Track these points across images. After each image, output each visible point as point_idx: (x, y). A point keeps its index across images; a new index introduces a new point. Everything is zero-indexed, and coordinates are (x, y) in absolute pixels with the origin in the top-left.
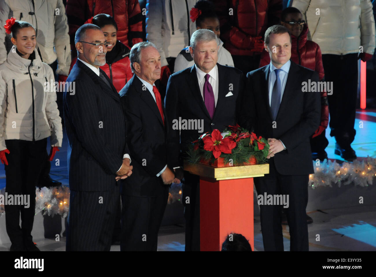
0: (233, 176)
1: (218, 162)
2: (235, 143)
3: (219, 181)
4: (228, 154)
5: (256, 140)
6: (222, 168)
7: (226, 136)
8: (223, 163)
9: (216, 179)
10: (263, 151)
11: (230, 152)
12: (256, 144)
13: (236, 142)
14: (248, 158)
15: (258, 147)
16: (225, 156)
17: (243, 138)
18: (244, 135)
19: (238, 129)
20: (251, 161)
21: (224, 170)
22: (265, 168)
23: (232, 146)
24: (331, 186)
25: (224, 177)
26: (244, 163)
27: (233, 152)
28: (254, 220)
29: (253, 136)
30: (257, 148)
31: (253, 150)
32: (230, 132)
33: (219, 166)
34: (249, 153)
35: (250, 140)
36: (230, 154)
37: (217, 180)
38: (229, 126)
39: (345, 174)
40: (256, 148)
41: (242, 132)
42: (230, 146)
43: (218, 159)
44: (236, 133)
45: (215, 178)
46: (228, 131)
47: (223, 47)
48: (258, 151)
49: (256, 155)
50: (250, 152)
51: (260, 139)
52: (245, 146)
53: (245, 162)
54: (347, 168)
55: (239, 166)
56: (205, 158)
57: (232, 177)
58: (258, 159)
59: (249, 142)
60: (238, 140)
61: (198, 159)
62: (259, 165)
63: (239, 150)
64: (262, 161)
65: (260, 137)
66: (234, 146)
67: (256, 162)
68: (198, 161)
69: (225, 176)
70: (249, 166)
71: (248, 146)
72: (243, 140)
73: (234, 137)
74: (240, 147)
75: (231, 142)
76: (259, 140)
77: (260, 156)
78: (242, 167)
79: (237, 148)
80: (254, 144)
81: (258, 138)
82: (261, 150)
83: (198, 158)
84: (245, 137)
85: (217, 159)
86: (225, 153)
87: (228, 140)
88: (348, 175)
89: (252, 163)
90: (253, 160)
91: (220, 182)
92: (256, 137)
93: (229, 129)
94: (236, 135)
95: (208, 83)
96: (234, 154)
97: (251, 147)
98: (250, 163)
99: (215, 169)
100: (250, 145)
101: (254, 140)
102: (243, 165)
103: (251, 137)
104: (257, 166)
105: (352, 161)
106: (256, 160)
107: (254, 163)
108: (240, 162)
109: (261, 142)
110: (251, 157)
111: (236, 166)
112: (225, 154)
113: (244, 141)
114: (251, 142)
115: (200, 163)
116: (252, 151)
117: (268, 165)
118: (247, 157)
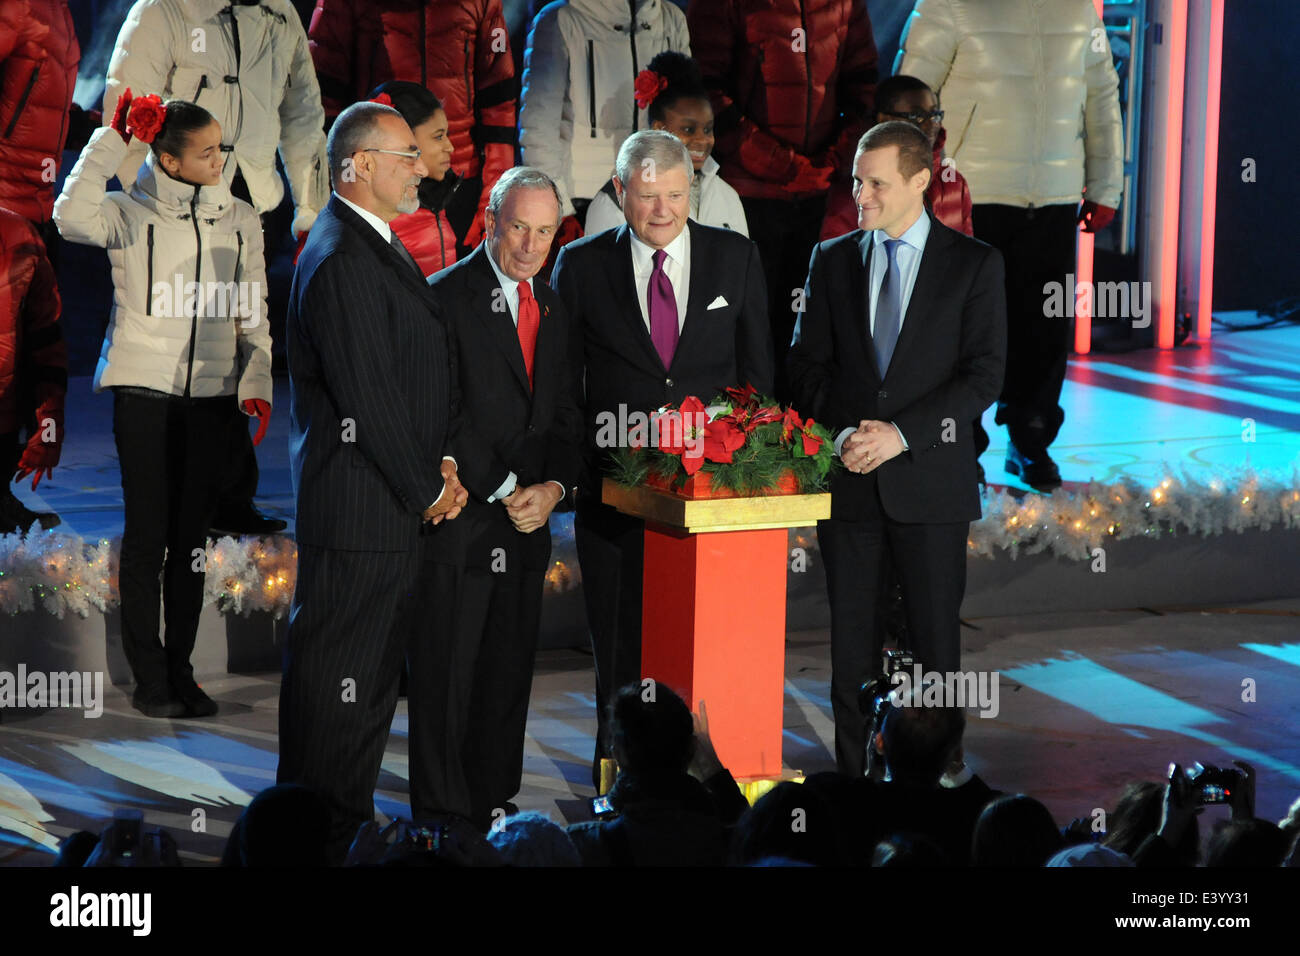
0: (735, 523)
1: (696, 483)
2: (742, 434)
3: (695, 534)
4: (721, 464)
5: (799, 429)
6: (705, 502)
7: (718, 415)
8: (709, 487)
9: (688, 529)
10: (815, 458)
11: (729, 457)
12: (798, 439)
13: (743, 431)
14: (775, 478)
15: (803, 448)
16: (714, 468)
17: (765, 423)
18: (766, 413)
19: (752, 396)
20: (782, 485)
21: (709, 507)
22: (819, 504)
23: (734, 443)
24: (991, 556)
25: (709, 526)
26: (763, 487)
27: (736, 460)
28: (786, 641)
29: (792, 415)
30: (800, 449)
31: (789, 455)
32: (730, 405)
33: (696, 496)
34: (779, 464)
35: (782, 430)
36: (728, 464)
37: (691, 531)
38: (728, 389)
39: (1031, 526)
40: (797, 449)
41: (760, 406)
42: (728, 443)
43: (695, 477)
44: (744, 407)
45: (686, 526)
46: (725, 403)
47: (718, 177)
48: (803, 458)
49: (798, 469)
50: (781, 459)
51: (810, 427)
52: (768, 444)
53: (766, 486)
54: (1036, 509)
55: (750, 496)
56: (661, 473)
57: (730, 524)
58: (803, 480)
59: (780, 434)
60: (750, 427)
61: (643, 476)
62: (805, 496)
63: (753, 452)
64: (812, 485)
65: (810, 421)
66: (740, 443)
67: (798, 487)
68: (640, 481)
69: (713, 523)
70: (777, 497)
71: (778, 444)
72: (764, 427)
73: (739, 418)
74: (756, 445)
75: (732, 431)
76: (806, 429)
77: (807, 472)
78: (758, 500)
79: (746, 448)
80: (793, 441)
81: (804, 424)
82: (811, 457)
83: (643, 472)
84: (768, 420)
85: (693, 475)
86: (715, 461)
87: (723, 426)
88: (1037, 529)
89: (783, 491)
90: (790, 481)
91: (698, 536)
92: (798, 421)
93: (727, 397)
94: (746, 415)
95: (661, 273)
96: (739, 463)
97: (785, 446)
98: (780, 489)
99: (687, 502)
100: (781, 442)
101: (792, 428)
102: (761, 496)
103: (785, 420)
104: (800, 499)
105: (1049, 492)
106: (796, 481)
107: (790, 491)
108: (756, 487)
109: (812, 435)
110: (784, 474)
111: (744, 496)
112: (716, 463)
113: (766, 430)
114: (786, 433)
115: (647, 485)
116: (786, 458)
117: (829, 496)
118: (772, 472)
